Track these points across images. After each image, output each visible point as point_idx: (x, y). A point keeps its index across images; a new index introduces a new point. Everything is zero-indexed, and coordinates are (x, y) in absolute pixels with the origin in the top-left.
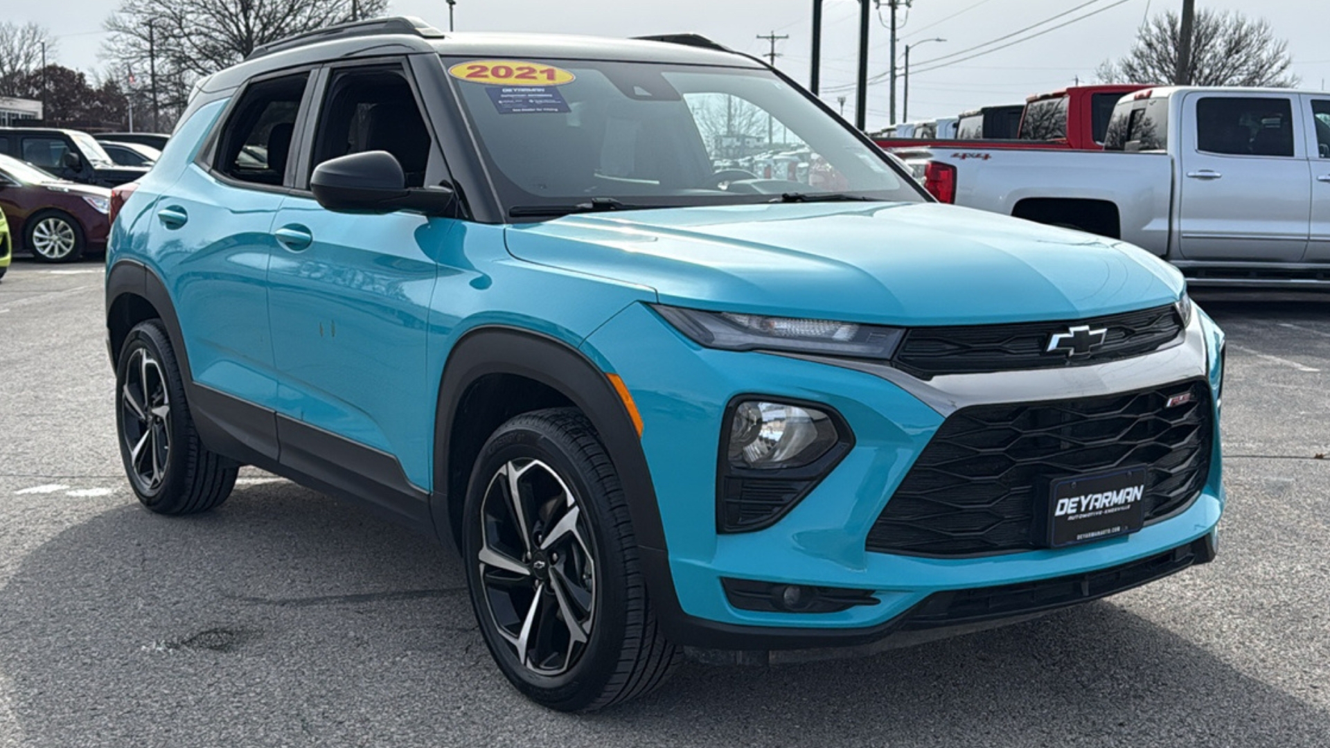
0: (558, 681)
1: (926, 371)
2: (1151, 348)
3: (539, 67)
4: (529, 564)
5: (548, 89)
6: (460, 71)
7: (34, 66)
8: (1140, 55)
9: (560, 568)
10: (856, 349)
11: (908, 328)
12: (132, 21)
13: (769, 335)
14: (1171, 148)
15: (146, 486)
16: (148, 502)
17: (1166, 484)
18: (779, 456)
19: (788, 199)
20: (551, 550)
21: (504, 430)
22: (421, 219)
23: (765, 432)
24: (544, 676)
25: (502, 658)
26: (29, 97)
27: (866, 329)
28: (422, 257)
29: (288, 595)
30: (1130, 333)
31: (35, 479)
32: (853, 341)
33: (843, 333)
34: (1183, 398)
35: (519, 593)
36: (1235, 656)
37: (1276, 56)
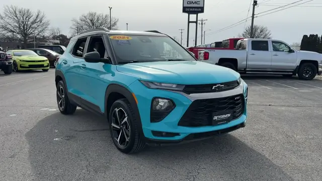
0: (124, 148)
1: (189, 93)
2: (233, 88)
3: (126, 36)
4: (120, 126)
5: (128, 41)
6: (111, 37)
7: (58, 34)
8: (245, 33)
9: (125, 127)
10: (176, 89)
11: (186, 85)
12: (74, 27)
13: (161, 86)
14: (247, 49)
15: (61, 109)
16: (61, 112)
17: (235, 114)
18: (163, 108)
19: (169, 60)
20: (123, 124)
21: (116, 102)
22: (103, 64)
23: (160, 104)
24: (122, 147)
25: (115, 143)
26: (57, 40)
27: (179, 85)
28: (104, 71)
29: (82, 130)
30: (228, 86)
31: (43, 107)
32: (176, 87)
33: (174, 86)
34: (238, 98)
35: (118, 131)
36: (249, 144)
37: (269, 33)
